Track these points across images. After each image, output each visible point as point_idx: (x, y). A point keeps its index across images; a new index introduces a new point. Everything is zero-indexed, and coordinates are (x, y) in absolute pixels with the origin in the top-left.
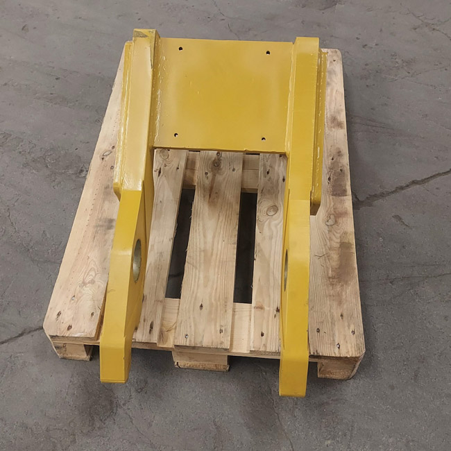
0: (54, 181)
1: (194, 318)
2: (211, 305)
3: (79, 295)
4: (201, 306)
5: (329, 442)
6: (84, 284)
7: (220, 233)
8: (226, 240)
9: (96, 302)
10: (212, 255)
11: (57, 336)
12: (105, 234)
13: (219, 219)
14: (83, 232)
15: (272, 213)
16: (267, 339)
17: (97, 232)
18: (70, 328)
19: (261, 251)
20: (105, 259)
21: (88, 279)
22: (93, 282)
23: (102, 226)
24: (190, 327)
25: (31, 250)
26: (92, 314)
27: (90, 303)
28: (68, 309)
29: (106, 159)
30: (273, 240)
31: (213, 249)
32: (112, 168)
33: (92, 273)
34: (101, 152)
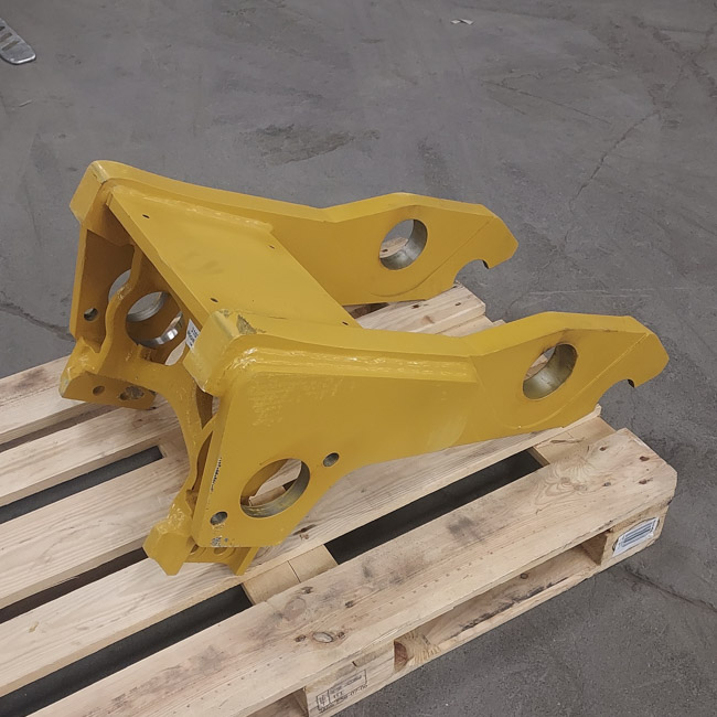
3: (597, 481)
6: (577, 487)
9: (585, 458)
12: (482, 520)
18: (644, 459)
20: (519, 491)
21: (566, 488)
22: (565, 481)
23: (473, 533)
26: (603, 449)
27: (594, 462)
28: (626, 478)
29: (336, 629)
32: (349, 605)
33: (554, 489)
34: (327, 651)
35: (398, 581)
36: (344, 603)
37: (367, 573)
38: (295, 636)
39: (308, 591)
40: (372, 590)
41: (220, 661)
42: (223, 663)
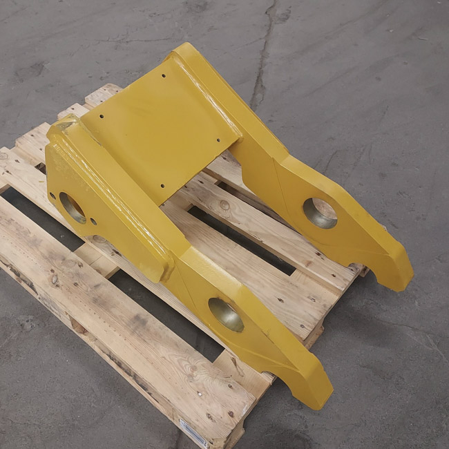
0: (10, 356)
1: (288, 311)
2: (284, 293)
3: (201, 387)
4: (280, 300)
5: (417, 303)
6: (191, 376)
7: (218, 249)
8: (228, 248)
9: (218, 377)
10: (235, 265)
11: (232, 430)
12: (148, 330)
13: (203, 241)
14: (130, 347)
15: (227, 207)
16: (340, 276)
17: (140, 336)
18: (231, 414)
19: (256, 233)
20: (176, 345)
21: (188, 370)
22: (194, 368)
23: (136, 328)
24: (295, 318)
25: (76, 423)
26: (230, 387)
27: (216, 383)
28: (209, 404)
29: (60, 283)
30: (252, 220)
31: (230, 262)
32: (76, 284)
33: (184, 363)
34: (47, 283)
35: (95, 301)
36: (77, 282)
37: (97, 286)
38: (53, 268)
39: (80, 266)
40: (87, 291)
41: (36, 246)
42: (34, 247)
